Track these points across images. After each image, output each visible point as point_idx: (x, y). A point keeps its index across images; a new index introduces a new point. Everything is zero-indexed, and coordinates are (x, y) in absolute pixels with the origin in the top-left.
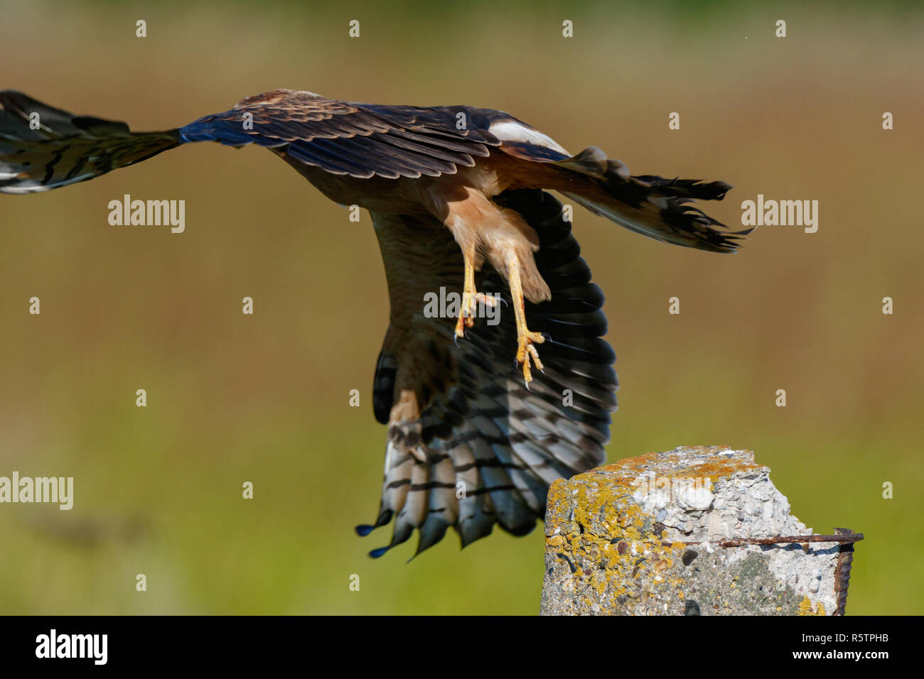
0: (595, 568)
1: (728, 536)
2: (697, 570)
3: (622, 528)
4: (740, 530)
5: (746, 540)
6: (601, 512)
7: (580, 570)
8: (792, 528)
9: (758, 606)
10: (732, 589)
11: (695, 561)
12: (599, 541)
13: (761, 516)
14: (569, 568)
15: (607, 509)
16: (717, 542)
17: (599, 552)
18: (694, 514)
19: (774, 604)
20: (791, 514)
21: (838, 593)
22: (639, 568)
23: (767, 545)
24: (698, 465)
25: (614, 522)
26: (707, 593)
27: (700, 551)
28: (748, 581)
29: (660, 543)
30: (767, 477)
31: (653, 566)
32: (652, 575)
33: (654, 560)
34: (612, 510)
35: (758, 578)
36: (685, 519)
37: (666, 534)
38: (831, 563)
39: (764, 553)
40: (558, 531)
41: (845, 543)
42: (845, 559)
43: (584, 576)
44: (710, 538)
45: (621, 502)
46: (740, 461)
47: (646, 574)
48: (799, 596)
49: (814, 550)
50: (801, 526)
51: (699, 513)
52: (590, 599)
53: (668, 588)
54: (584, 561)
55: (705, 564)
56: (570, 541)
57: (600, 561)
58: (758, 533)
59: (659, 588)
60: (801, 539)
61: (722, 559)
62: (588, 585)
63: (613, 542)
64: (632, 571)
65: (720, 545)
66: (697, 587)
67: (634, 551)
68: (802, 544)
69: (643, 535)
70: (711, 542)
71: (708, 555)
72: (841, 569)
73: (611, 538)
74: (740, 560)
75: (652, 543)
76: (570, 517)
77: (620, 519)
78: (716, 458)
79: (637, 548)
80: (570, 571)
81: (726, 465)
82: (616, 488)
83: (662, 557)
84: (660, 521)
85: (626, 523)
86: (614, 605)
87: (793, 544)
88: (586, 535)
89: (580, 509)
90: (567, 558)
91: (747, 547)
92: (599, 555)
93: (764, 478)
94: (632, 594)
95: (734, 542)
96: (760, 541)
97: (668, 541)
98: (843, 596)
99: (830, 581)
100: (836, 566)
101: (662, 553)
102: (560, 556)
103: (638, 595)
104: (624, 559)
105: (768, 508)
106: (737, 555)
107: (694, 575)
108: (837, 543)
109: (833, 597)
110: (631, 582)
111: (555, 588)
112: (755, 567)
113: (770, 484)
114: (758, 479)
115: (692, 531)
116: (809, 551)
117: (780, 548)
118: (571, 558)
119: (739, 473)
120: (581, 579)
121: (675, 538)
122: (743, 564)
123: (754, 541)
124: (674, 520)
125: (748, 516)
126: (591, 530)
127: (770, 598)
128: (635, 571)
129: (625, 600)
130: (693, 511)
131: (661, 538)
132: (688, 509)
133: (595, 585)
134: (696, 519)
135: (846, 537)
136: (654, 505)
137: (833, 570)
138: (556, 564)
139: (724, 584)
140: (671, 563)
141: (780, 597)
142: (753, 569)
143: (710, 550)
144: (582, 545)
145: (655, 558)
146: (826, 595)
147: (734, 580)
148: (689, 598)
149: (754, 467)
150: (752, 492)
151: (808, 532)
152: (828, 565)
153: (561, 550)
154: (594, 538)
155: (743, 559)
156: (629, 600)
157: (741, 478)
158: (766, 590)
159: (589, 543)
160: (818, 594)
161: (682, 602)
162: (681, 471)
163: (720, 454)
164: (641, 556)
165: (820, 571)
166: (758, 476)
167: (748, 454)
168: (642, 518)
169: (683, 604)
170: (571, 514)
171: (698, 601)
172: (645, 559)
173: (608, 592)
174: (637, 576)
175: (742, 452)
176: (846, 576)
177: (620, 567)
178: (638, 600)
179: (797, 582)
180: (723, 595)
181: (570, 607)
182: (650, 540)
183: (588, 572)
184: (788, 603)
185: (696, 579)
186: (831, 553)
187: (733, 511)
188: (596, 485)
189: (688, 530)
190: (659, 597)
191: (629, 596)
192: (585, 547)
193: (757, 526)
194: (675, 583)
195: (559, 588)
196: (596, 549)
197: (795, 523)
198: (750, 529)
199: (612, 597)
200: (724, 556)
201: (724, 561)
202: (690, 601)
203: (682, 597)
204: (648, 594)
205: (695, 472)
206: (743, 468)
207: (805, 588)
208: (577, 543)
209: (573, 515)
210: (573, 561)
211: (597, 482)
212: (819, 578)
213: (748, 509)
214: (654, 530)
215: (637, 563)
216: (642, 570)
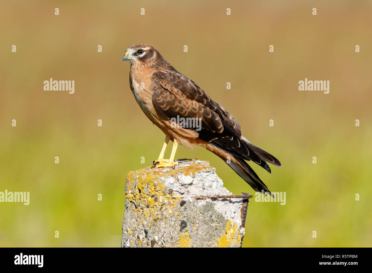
0: (145, 207)
1: (199, 195)
2: (186, 208)
3: (156, 191)
4: (203, 193)
5: (206, 197)
6: (148, 185)
7: (139, 208)
8: (224, 192)
9: (210, 223)
10: (200, 217)
11: (185, 205)
12: (147, 196)
13: (212, 187)
14: (135, 207)
15: (150, 183)
16: (194, 197)
17: (146, 201)
18: (185, 186)
19: (216, 223)
20: (224, 187)
21: (242, 219)
22: (163, 207)
23: (214, 199)
24: (187, 167)
25: (153, 189)
26: (190, 217)
27: (187, 201)
28: (206, 213)
29: (171, 197)
30: (214, 172)
31: (168, 206)
32: (168, 210)
33: (168, 204)
34: (152, 184)
35: (210, 212)
36: (181, 188)
37: (174, 194)
38: (239, 206)
39: (213, 202)
40: (130, 192)
41: (245, 199)
42: (245, 205)
43: (140, 210)
44: (191, 196)
45: (156, 181)
46: (204, 165)
47: (166, 210)
48: (227, 220)
49: (233, 201)
50: (228, 191)
51: (187, 185)
52: (143, 219)
53: (174, 216)
54: (141, 204)
55: (189, 206)
56: (135, 196)
57: (147, 204)
58: (211, 194)
59: (171, 215)
60: (228, 197)
61: (196, 204)
62: (142, 214)
63: (152, 197)
64: (160, 209)
65: (195, 199)
66: (186, 215)
67: (161, 201)
68: (228, 199)
69: (165, 194)
70: (192, 197)
71: (190, 202)
72: (243, 209)
73: (151, 195)
74: (203, 205)
75: (168, 197)
76: (135, 186)
77: (155, 188)
78: (194, 164)
79: (162, 199)
80: (135, 208)
81: (198, 167)
82: (154, 175)
83: (172, 203)
84: (171, 189)
85: (157, 189)
86: (152, 222)
87: (224, 199)
88: (142, 194)
89: (139, 183)
90: (134, 203)
91: (206, 200)
92: (147, 202)
93: (213, 172)
94: (160, 217)
95: (201, 197)
96: (211, 197)
97: (174, 197)
98: (244, 220)
99: (239, 214)
100: (242, 208)
101: (172, 201)
102: (131, 202)
103: (162, 218)
104: (157, 204)
105: (215, 184)
106: (202, 203)
107: (184, 211)
108: (242, 199)
109: (240, 220)
110: (159, 213)
111: (129, 215)
112: (209, 208)
113: (216, 175)
114: (211, 173)
115: (184, 193)
116: (231, 202)
117: (219, 200)
118: (135, 203)
119: (203, 170)
120: (139, 211)
121: (177, 195)
122: (204, 206)
123: (209, 198)
124: (177, 188)
125: (207, 187)
126: (144, 192)
127: (215, 220)
128: (161, 209)
129: (157, 220)
130: (185, 185)
131: (172, 195)
132: (183, 184)
133: (144, 214)
134: (185, 188)
135: (246, 196)
136: (169, 182)
137: (240, 209)
138: (129, 205)
139: (196, 214)
140: (175, 205)
141: (219, 220)
142: (208, 208)
143: (191, 201)
144: (140, 198)
145: (169, 203)
146: (237, 219)
147: (201, 213)
148: (182, 220)
149: (209, 168)
150: (208, 177)
151: (231, 194)
152: (238, 207)
153: (131, 200)
154: (145, 195)
155: (204, 204)
156: (158, 220)
157: (204, 172)
158: (213, 217)
159: (143, 197)
160: (234, 219)
161: (180, 221)
162: (180, 169)
163: (196, 162)
164: (164, 203)
165: (235, 210)
166: (211, 171)
167: (207, 162)
168: (164, 187)
169: (180, 222)
170: (136, 185)
171: (186, 221)
172: (165, 204)
173: (150, 216)
174: (162, 210)
175: (204, 161)
176: (245, 212)
177: (155, 207)
178: (162, 220)
179: (226, 214)
180: (196, 219)
181: (134, 222)
182: (167, 196)
183: (142, 209)
184: (222, 222)
185: (185, 212)
186: (240, 203)
187: (201, 185)
188: (146, 174)
189: (182, 193)
190: (170, 219)
191: (158, 218)
192: (141, 199)
193: (210, 191)
194: (177, 213)
195: (130, 215)
196: (145, 199)
197: (225, 190)
198: (207, 192)
199: (151, 219)
200: (197, 203)
201: (197, 205)
202: (183, 221)
203: (179, 219)
204: (166, 218)
205: (186, 169)
206: (205, 168)
207: (229, 216)
208: (138, 197)
209: (136, 186)
210: (136, 204)
211: (146, 173)
212: (235, 213)
213: (207, 184)
214: (169, 192)
215: (162, 206)
216: (164, 208)
